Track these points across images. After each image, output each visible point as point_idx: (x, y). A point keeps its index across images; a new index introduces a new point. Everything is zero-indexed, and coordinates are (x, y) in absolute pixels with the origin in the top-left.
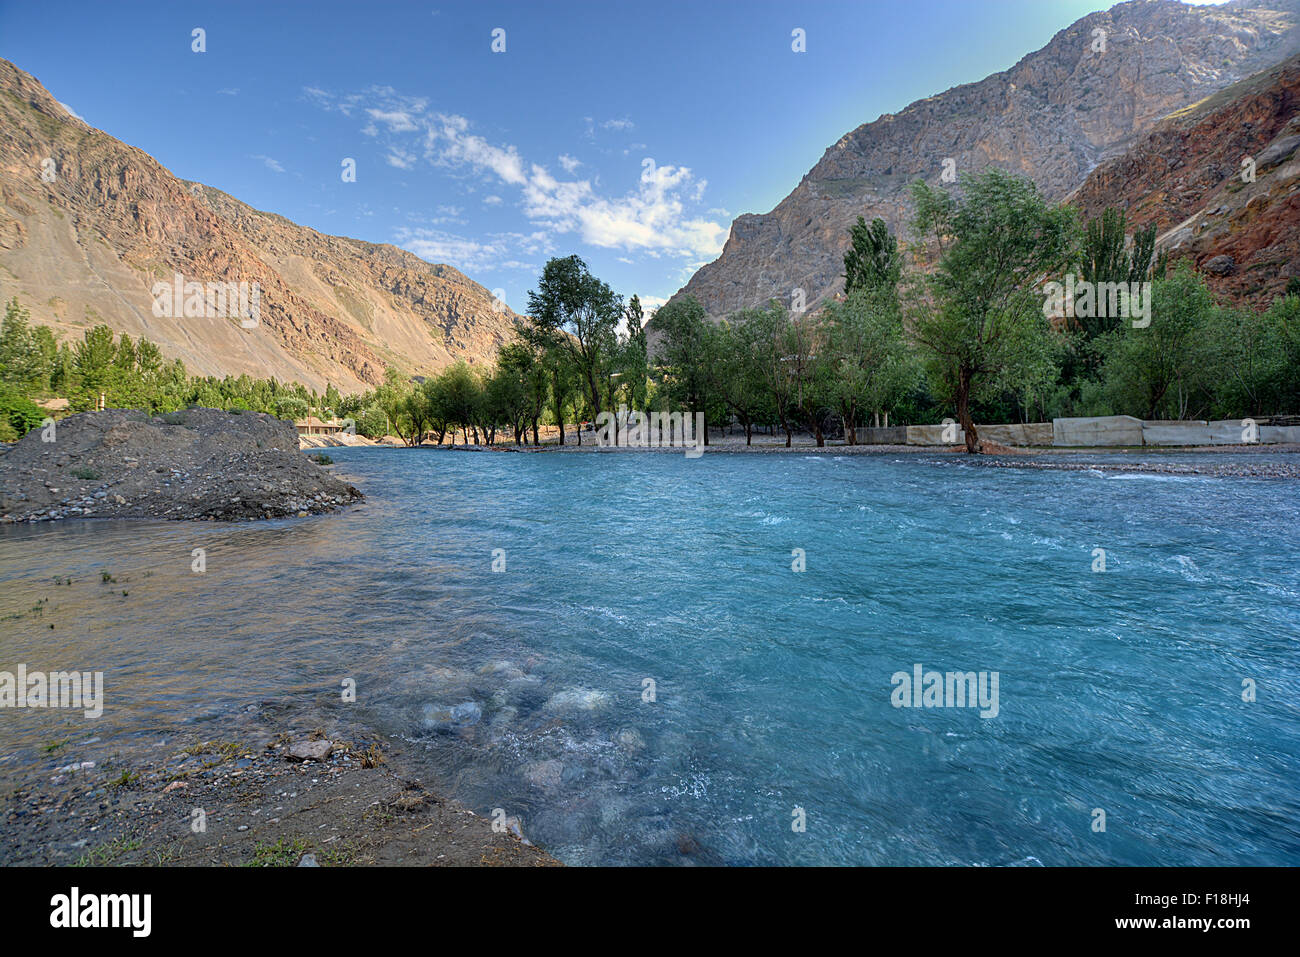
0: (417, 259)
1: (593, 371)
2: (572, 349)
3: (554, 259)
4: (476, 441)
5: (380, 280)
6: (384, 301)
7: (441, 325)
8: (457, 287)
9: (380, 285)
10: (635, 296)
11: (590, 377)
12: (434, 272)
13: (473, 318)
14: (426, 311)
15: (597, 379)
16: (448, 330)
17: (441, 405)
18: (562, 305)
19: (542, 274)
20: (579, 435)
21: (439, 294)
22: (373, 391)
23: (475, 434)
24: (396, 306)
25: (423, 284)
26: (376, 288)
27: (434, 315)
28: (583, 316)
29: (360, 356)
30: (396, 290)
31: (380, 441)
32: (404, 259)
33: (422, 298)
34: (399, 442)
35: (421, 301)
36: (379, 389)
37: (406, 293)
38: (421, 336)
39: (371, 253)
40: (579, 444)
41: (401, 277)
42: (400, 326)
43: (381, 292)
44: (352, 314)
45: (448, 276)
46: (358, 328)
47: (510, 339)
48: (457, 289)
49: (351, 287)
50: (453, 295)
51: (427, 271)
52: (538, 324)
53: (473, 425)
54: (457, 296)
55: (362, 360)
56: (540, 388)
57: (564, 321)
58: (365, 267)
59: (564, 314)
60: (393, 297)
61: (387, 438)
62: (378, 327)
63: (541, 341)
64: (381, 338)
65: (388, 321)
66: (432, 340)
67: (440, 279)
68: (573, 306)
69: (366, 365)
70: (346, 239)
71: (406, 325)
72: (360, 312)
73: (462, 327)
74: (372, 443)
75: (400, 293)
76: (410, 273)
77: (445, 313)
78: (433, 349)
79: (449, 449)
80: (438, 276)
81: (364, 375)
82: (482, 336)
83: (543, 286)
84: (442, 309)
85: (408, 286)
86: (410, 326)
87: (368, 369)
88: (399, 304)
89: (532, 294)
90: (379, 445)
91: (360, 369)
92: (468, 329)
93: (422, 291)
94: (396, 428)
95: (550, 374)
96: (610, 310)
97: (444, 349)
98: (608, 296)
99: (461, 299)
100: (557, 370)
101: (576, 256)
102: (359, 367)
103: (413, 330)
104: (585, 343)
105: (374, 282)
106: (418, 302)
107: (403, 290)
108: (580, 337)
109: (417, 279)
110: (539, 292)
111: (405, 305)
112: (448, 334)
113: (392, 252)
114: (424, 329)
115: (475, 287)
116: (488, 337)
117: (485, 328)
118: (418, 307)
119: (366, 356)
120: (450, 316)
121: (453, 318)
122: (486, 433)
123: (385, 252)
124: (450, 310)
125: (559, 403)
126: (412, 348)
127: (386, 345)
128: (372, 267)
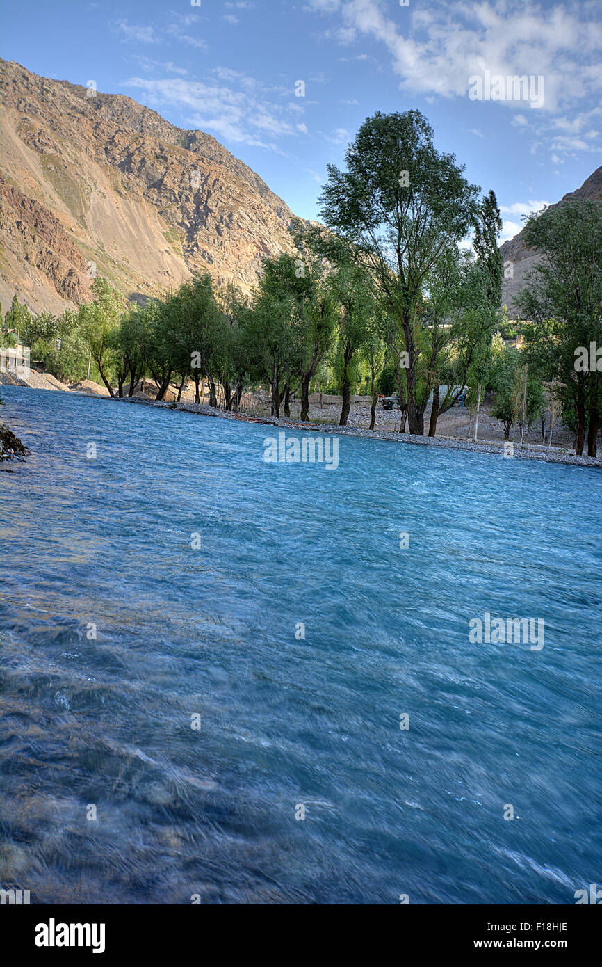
0: (161, 120)
1: (413, 310)
2: (382, 270)
3: (379, 115)
4: (213, 402)
5: (106, 149)
6: (107, 181)
7: (182, 224)
8: (212, 168)
9: (104, 156)
10: (492, 193)
11: (406, 319)
12: (183, 143)
13: (230, 216)
14: (164, 200)
15: (415, 323)
16: (191, 231)
17: (169, 339)
18: (378, 193)
19: (353, 140)
20: (373, 413)
21: (187, 176)
22: (75, 310)
23: (213, 391)
24: (122, 190)
25: (165, 159)
26: (99, 161)
27: (175, 208)
28: (410, 214)
29: (64, 260)
30: (126, 166)
31: (75, 386)
32: (143, 119)
33: (162, 181)
34: (103, 391)
35: (158, 185)
36: (83, 309)
37: (139, 170)
38: (151, 236)
39: (98, 107)
40: (372, 427)
41: (135, 146)
42: (126, 220)
43: (104, 168)
44: (61, 196)
45: (203, 149)
46: (67, 218)
47: (281, 246)
48: (214, 170)
49: (65, 156)
50: (206, 179)
51: (173, 139)
52: (335, 224)
53: (211, 378)
54: (210, 181)
55: (66, 265)
56: (322, 328)
57: (377, 222)
58: (87, 127)
59: (378, 208)
60: (120, 176)
61: (87, 383)
62: (94, 220)
63: (333, 251)
64: (95, 236)
65: (108, 213)
66: (167, 246)
67: (191, 153)
68: (397, 197)
69: (70, 274)
70: (65, 84)
71: (133, 219)
72: (73, 194)
73: (212, 229)
74: (65, 387)
75: (130, 170)
76: (149, 141)
77: (191, 206)
78: (167, 258)
79: (171, 408)
80: (188, 148)
81: (66, 288)
82: (240, 245)
83: (353, 160)
84: (187, 199)
85: (143, 161)
86: (138, 220)
87: (73, 280)
88: (128, 188)
89: (333, 171)
90: (74, 391)
91: (61, 279)
92: (220, 233)
93: (161, 169)
94: (101, 370)
95: (341, 311)
96: (456, 210)
97: (181, 261)
98: (455, 184)
99: (217, 186)
100: (351, 304)
101: (418, 113)
102: (62, 275)
103: (141, 227)
104: (405, 262)
105: (97, 151)
106: (154, 186)
107: (135, 167)
108: (398, 251)
109: (158, 150)
110: (344, 168)
111: (136, 189)
112: (191, 239)
113: (127, 107)
114: (157, 227)
115: (239, 169)
116: (249, 248)
117: (245, 232)
118: (154, 194)
119: (73, 261)
120: (197, 211)
121: (201, 214)
122: (227, 392)
123: (117, 107)
124: (198, 202)
125: (348, 357)
126: (138, 255)
127: (101, 247)
128: (96, 128)
